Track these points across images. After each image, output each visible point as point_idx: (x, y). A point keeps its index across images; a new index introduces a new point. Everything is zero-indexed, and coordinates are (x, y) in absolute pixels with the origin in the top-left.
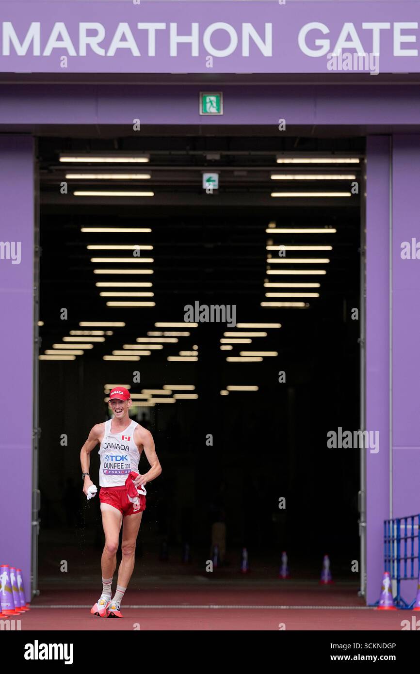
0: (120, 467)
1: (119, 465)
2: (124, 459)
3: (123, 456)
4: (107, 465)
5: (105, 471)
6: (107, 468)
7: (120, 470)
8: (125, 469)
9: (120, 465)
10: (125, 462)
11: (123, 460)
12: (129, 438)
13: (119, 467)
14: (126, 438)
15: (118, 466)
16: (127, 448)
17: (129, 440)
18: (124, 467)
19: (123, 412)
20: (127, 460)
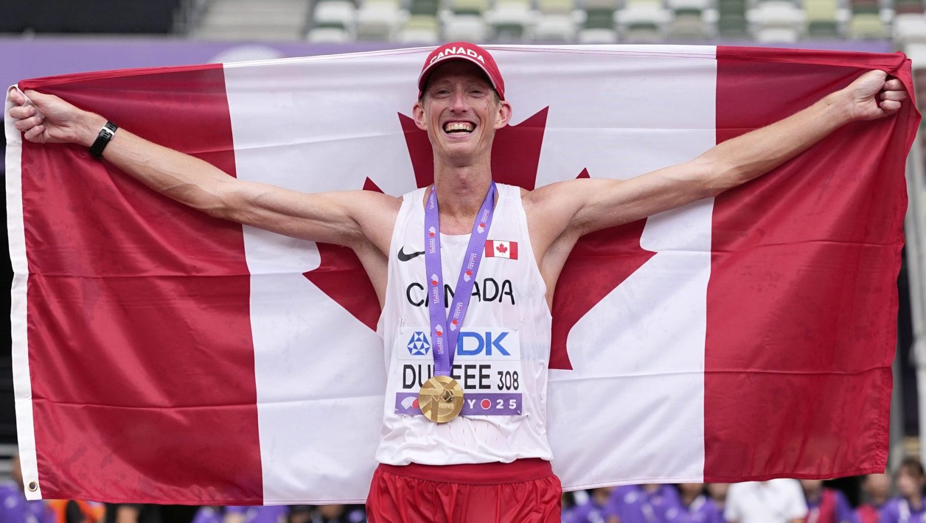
0: (475, 382)
1: (470, 372)
2: (494, 348)
3: (488, 335)
4: (417, 376)
5: (407, 403)
6: (416, 389)
7: (472, 396)
8: (494, 390)
9: (475, 372)
10: (497, 361)
11: (489, 352)
12: (514, 247)
13: (470, 382)
14: (502, 249)
15: (467, 377)
16: (507, 289)
17: (514, 255)
18: (494, 381)
19: (477, 133)
20: (504, 352)
